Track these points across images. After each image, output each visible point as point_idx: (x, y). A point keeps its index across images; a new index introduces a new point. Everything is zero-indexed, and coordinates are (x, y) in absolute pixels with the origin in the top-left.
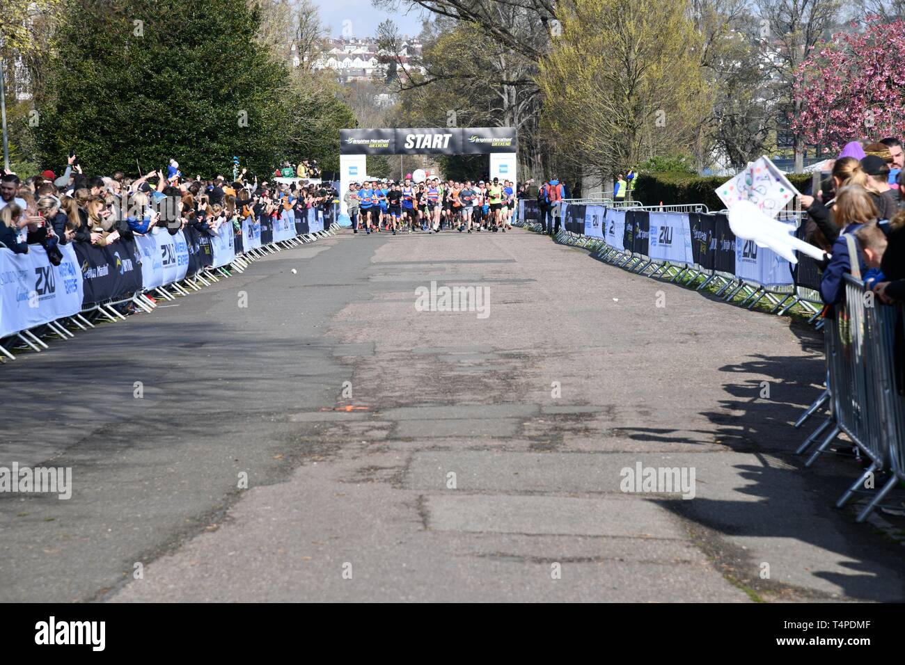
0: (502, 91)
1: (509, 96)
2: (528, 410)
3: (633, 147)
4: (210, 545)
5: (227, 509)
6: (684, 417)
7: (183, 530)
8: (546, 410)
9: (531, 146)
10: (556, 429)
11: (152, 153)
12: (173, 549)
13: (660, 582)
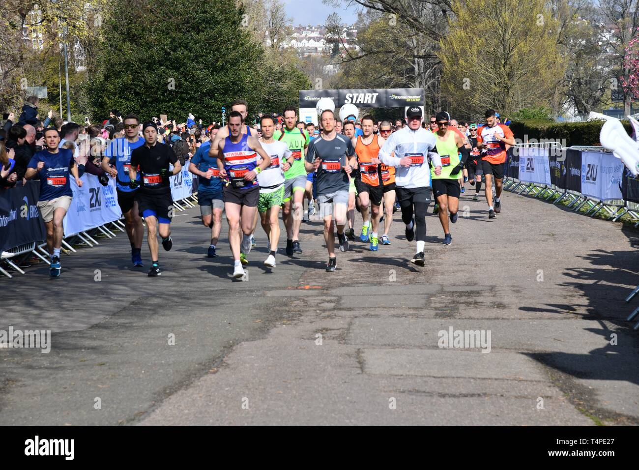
0: (414, 62)
1: (419, 66)
2: (433, 288)
3: (507, 101)
4: (212, 383)
5: (224, 357)
6: (545, 294)
7: (194, 372)
8: (446, 289)
9: (434, 101)
10: (453, 302)
11: (169, 108)
12: (187, 385)
13: (530, 411)
